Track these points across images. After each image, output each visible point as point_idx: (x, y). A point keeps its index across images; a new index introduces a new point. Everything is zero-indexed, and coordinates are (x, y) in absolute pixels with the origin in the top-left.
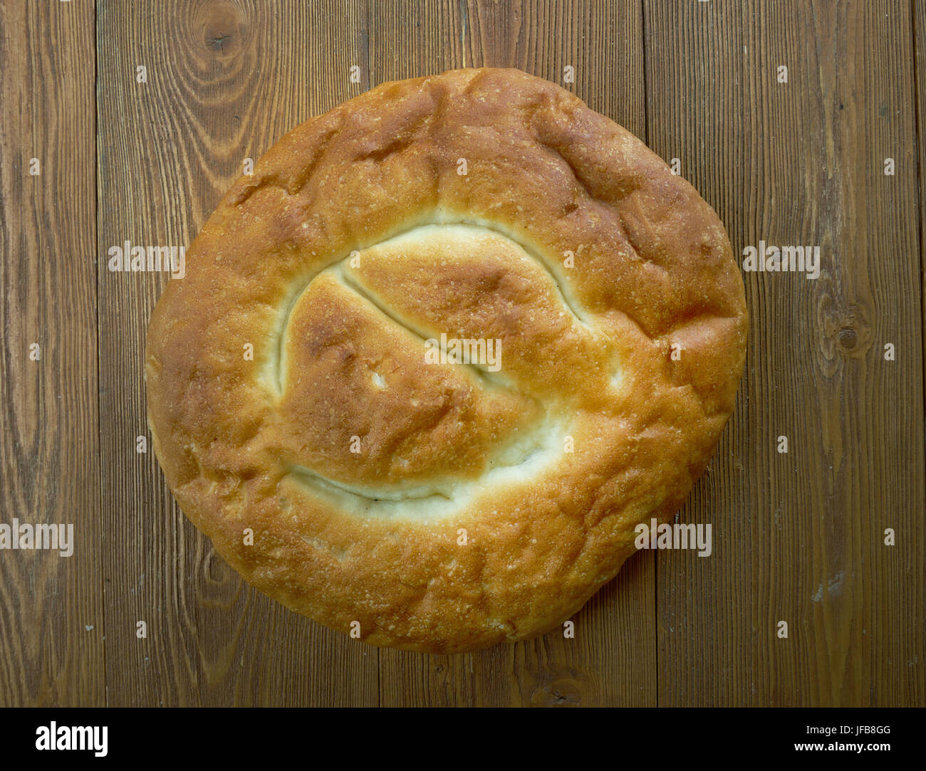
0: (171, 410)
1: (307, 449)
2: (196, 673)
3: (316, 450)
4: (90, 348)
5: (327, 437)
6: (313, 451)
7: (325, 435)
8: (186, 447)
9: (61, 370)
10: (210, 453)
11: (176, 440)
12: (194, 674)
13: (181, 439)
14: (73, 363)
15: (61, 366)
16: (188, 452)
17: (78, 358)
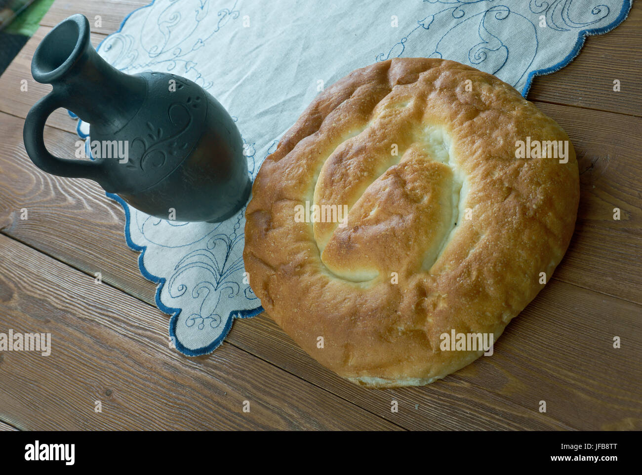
0: (373, 338)
1: (408, 253)
2: (462, 381)
3: (409, 247)
4: (263, 365)
5: (400, 237)
6: (410, 250)
7: (399, 239)
8: (400, 334)
9: (263, 387)
10: (404, 316)
11: (395, 341)
12: (462, 383)
13: (394, 337)
14: (264, 379)
15: (261, 386)
16: (403, 333)
17: (263, 374)
